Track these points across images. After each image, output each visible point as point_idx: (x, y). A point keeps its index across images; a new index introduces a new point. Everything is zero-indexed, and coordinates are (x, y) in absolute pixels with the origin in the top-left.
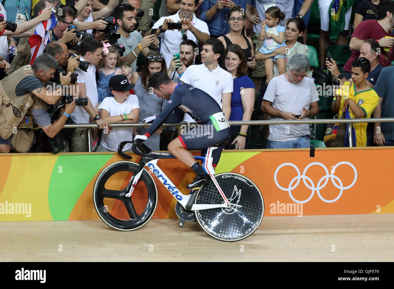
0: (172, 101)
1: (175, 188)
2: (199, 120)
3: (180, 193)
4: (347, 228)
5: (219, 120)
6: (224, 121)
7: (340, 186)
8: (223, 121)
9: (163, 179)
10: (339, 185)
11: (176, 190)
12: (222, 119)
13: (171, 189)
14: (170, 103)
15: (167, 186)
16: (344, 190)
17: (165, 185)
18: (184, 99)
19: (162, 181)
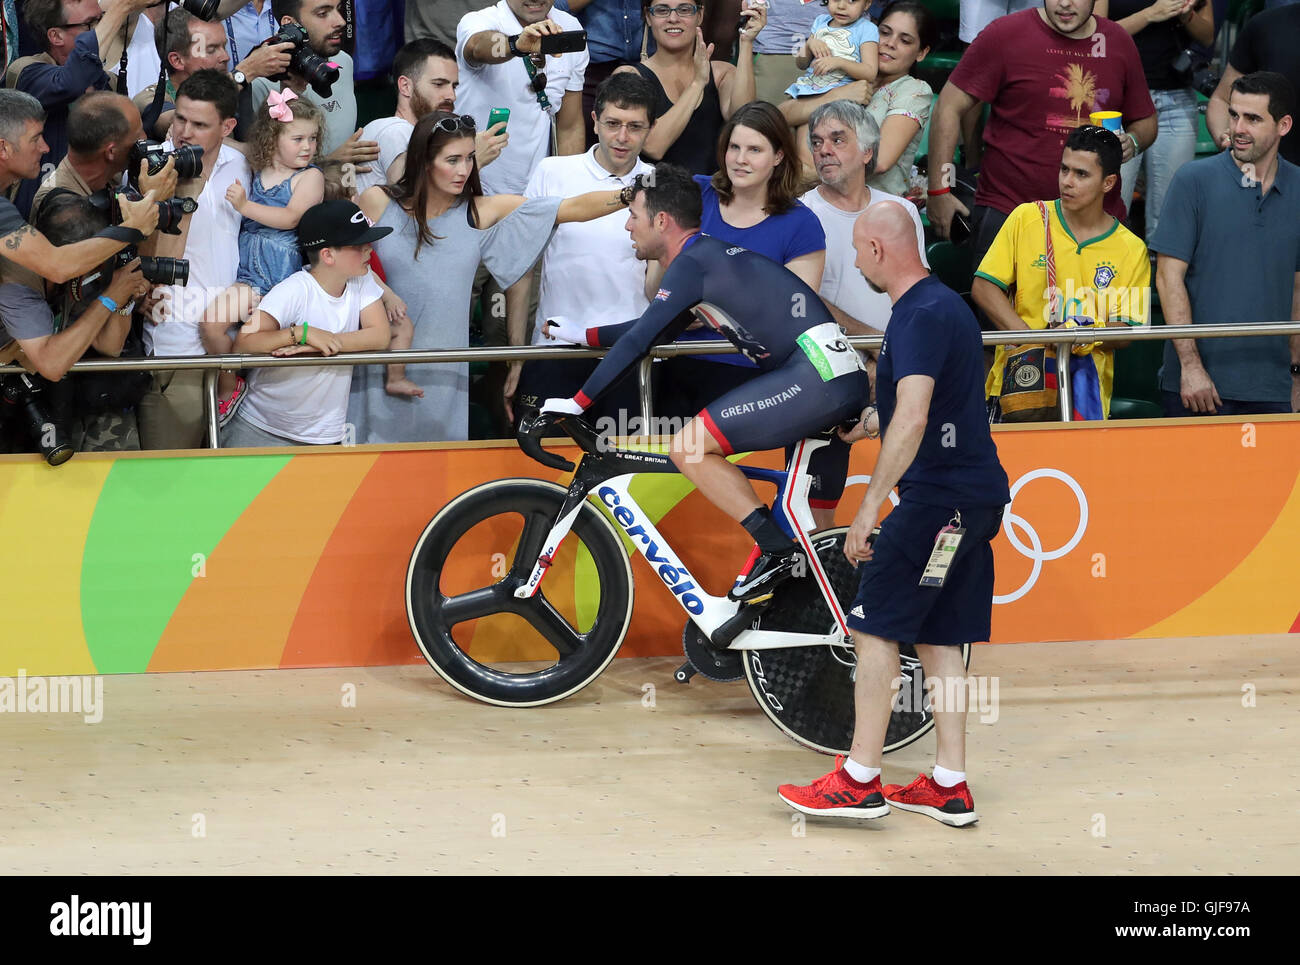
0: (668, 293)
1: (682, 571)
2: (762, 352)
3: (698, 591)
4: (1056, 685)
5: (827, 346)
6: (845, 350)
7: (1033, 549)
8: (841, 350)
9: (645, 540)
10: (1030, 546)
11: (684, 579)
12: (837, 343)
13: (670, 576)
14: (664, 298)
15: (656, 566)
16: (1045, 563)
17: (651, 563)
18: (709, 286)
19: (644, 549)
